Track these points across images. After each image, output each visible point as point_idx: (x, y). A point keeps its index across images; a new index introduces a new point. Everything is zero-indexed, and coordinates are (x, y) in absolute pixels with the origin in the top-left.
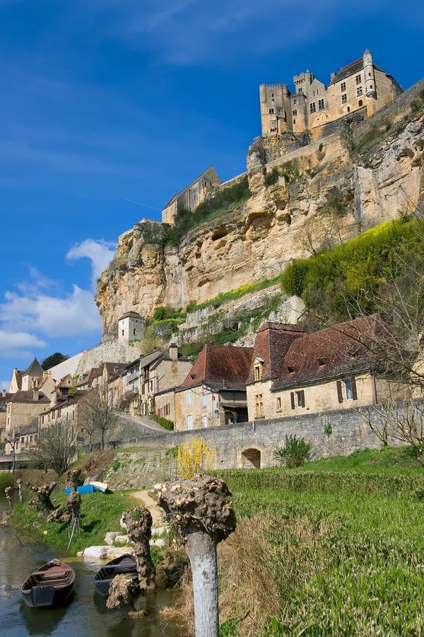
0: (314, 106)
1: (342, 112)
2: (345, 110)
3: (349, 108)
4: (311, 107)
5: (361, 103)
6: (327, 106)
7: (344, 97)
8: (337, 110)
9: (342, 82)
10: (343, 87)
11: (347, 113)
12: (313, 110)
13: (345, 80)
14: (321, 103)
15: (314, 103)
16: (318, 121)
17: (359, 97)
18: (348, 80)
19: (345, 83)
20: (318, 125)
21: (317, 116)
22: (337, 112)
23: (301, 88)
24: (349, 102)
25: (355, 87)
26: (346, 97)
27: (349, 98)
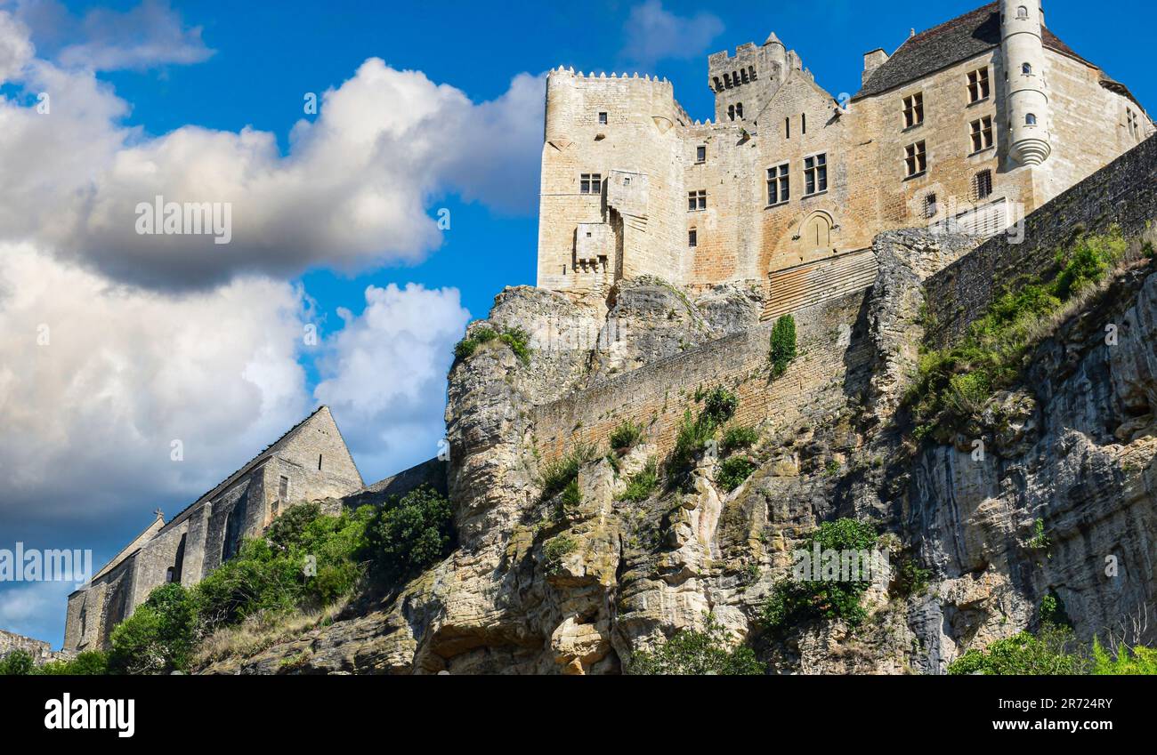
0: (785, 180)
1: (902, 216)
4: (771, 183)
5: (984, 181)
6: (841, 184)
7: (917, 158)
8: (877, 207)
9: (909, 90)
10: (915, 111)
12: (779, 197)
13: (924, 85)
14: (817, 170)
15: (785, 168)
16: (796, 243)
17: (977, 159)
18: (936, 86)
19: (919, 97)
20: (798, 262)
21: (792, 224)
22: (879, 215)
23: (740, 105)
24: (934, 176)
25: (963, 115)
26: (922, 158)
27: (933, 161)
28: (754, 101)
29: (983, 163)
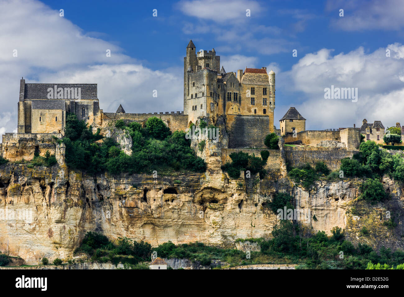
0: (230, 95)
1: (250, 111)
2: (253, 110)
3: (255, 110)
4: (228, 95)
5: (265, 111)
6: (240, 101)
7: (253, 100)
8: (246, 108)
9: (252, 86)
10: (253, 91)
11: (254, 114)
12: (229, 99)
13: (255, 86)
14: (236, 95)
15: (230, 93)
16: (232, 110)
17: (264, 106)
18: (257, 88)
19: (254, 88)
20: (232, 114)
21: (232, 105)
22: (246, 109)
23: (209, 64)
24: (256, 106)
25: (262, 96)
26: (254, 101)
27: (256, 103)
28: (211, 64)
29: (265, 107)
